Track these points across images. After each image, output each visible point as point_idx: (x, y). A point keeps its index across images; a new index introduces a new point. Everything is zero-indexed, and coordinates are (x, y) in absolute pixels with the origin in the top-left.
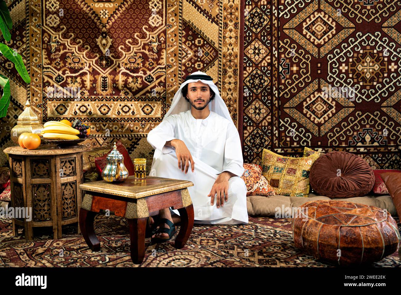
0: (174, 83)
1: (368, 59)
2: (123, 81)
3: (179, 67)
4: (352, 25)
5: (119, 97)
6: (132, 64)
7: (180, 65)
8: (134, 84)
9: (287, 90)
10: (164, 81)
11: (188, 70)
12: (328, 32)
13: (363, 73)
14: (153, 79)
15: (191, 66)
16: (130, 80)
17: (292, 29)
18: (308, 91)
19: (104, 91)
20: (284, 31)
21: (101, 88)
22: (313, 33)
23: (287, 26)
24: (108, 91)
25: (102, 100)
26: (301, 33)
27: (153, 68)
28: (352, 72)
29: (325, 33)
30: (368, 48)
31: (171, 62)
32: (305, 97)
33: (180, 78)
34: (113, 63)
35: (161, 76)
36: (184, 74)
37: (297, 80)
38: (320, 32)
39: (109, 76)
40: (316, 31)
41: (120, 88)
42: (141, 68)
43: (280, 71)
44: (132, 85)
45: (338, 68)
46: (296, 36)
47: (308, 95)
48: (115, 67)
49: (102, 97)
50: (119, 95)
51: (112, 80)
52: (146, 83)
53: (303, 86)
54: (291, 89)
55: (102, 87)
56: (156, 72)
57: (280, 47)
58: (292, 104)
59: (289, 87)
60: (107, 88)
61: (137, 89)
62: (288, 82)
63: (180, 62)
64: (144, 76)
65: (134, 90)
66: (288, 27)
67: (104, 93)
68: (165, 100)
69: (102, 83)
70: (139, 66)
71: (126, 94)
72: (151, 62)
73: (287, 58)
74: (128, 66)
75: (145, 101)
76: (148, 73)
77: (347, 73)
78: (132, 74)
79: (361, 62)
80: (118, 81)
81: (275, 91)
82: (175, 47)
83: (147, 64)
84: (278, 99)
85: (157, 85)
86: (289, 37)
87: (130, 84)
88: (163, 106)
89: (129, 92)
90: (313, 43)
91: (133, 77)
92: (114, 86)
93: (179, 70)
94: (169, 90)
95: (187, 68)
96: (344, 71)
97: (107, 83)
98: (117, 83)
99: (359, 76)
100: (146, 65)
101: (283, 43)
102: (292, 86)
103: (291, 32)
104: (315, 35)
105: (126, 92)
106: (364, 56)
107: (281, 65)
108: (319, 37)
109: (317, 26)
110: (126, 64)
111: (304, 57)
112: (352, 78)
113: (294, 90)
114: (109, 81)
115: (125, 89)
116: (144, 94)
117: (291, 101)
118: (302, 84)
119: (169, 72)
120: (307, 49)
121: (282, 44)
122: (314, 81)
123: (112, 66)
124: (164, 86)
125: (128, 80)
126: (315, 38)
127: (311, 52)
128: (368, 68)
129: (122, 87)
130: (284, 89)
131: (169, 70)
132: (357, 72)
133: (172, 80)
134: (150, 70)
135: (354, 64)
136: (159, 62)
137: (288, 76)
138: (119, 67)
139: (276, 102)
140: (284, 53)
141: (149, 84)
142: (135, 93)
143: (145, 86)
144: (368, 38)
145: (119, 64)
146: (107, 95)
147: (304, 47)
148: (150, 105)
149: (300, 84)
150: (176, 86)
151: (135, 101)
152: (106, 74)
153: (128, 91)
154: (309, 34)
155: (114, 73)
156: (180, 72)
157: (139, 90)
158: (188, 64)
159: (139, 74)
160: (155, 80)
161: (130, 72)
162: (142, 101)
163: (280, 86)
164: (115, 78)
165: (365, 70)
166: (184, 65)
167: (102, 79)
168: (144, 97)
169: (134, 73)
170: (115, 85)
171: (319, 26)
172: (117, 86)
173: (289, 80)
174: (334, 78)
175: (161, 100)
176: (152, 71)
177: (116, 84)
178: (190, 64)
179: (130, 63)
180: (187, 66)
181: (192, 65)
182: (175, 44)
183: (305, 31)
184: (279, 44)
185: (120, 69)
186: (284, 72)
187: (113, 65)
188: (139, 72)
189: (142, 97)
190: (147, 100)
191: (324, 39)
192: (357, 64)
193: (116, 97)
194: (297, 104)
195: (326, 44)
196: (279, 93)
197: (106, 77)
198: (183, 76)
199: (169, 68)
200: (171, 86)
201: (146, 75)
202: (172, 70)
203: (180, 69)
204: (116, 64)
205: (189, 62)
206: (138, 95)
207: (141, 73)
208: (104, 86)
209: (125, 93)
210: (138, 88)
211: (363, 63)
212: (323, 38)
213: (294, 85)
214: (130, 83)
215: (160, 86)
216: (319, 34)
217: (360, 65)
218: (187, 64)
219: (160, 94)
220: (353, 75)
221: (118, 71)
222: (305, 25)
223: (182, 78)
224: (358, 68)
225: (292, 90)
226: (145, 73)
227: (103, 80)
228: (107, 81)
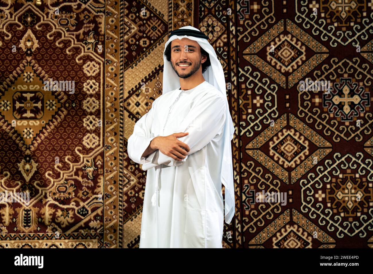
0: (114, 217)
1: (349, 185)
2: (50, 215)
3: (120, 197)
4: (328, 144)
5: (45, 234)
6: (62, 193)
7: (121, 195)
8: (65, 218)
9: (252, 223)
10: (100, 214)
11: (131, 200)
12: (300, 153)
13: (344, 202)
14: (88, 211)
15: (134, 196)
16: (59, 213)
17: (257, 149)
18: (278, 224)
19: (27, 228)
20: (247, 151)
21: (23, 224)
22: (282, 154)
23: (250, 146)
24: (31, 227)
25: (24, 239)
26: (267, 154)
27: (88, 198)
28: (330, 201)
29: (296, 154)
30: (349, 171)
31: (110, 191)
32: (275, 232)
33: (121, 209)
34: (38, 192)
35: (98, 208)
36: (126, 205)
37: (264, 211)
38: (290, 152)
39: (32, 209)
40: (285, 152)
41: (47, 223)
42: (72, 198)
43: (243, 200)
44: (61, 219)
45: (313, 196)
46: (262, 158)
47: (279, 228)
48: (40, 198)
49: (24, 235)
50: (45, 232)
51: (37, 214)
52: (79, 217)
53: (271, 218)
54: (257, 221)
55: (25, 223)
56: (91, 203)
57: (242, 170)
58: (259, 240)
59: (255, 220)
60: (31, 224)
61: (67, 224)
62: (254, 213)
63: (121, 191)
64: (76, 208)
65: (64, 226)
66: (252, 147)
67: (27, 230)
68: (103, 238)
69: (25, 217)
70: (71, 197)
71: (54, 230)
72: (86, 191)
73: (251, 185)
74: (56, 196)
75: (78, 239)
76: (82, 204)
77: (324, 201)
78: (61, 206)
79: (341, 189)
80: (44, 214)
81: (237, 224)
82: (115, 172)
83: (80, 194)
84: (242, 234)
85: (92, 219)
86: (252, 159)
87: (59, 219)
88: (99, 245)
89: (58, 228)
90: (282, 166)
91: (62, 210)
92: (38, 221)
93: (120, 201)
94: (108, 224)
95: (129, 197)
96: (320, 199)
97: (30, 217)
98: (43, 217)
99: (339, 205)
100: (78, 195)
101: (246, 166)
102: (258, 219)
103: (256, 154)
104: (285, 156)
105: (54, 228)
106: (344, 181)
107: (244, 193)
108: (289, 159)
109: (286, 145)
110: (54, 194)
111: (271, 183)
112: (331, 208)
113: (261, 223)
114: (33, 214)
115: (53, 224)
116: (76, 231)
117: (258, 236)
118: (270, 216)
119: (107, 203)
120: (276, 174)
121: (244, 167)
122: (285, 212)
123: (37, 196)
124: (102, 220)
125: (57, 213)
126: (284, 160)
127: (280, 177)
128: (350, 195)
129: (49, 222)
130: (249, 223)
131: (108, 200)
132: (337, 200)
133: (111, 212)
134: (84, 201)
135: (332, 192)
136: (96, 191)
137: (253, 207)
138: (46, 197)
139: (240, 238)
140: (247, 178)
141: (83, 218)
142: (64, 230)
143: (77, 220)
144: (348, 160)
145: (46, 194)
146: (31, 232)
147: (271, 170)
148: (84, 243)
149: (268, 216)
150: (116, 220)
151: (65, 239)
152: (29, 206)
153: (56, 226)
154: (277, 155)
155: (40, 204)
156: (121, 203)
157: (70, 225)
158: (131, 193)
159: (70, 206)
160: (90, 212)
161: (60, 203)
162: (74, 239)
163: (244, 219)
164: (41, 211)
165: (347, 199)
166: (126, 194)
167: (24, 212)
168: (76, 234)
169: (64, 204)
170: (40, 220)
171: (288, 146)
172: (43, 221)
173: (255, 211)
174: (308, 208)
175: (98, 238)
176: (87, 202)
177: (42, 219)
178: (133, 193)
179: (60, 192)
180: (130, 195)
181: (135, 194)
182: (115, 168)
183: (272, 152)
184: (241, 167)
185: (47, 200)
186: (248, 201)
187: (39, 195)
188: (71, 203)
189: (74, 234)
190: (80, 238)
191: (295, 162)
192: (336, 191)
193: (41, 234)
194: (264, 241)
195: (298, 168)
196: (243, 228)
197: (30, 210)
198: (124, 208)
199: (107, 198)
200: (110, 220)
201: (79, 207)
202: (111, 200)
203: (121, 199)
204: (42, 194)
205: (132, 191)
206: (69, 232)
207: (72, 205)
208: (27, 221)
209: (52, 230)
210: (68, 222)
211: (344, 189)
212: (294, 160)
213: (260, 217)
214: (58, 217)
215: (96, 221)
216: (289, 155)
217: (340, 193)
218: (129, 193)
219: (96, 230)
220: (331, 205)
221: (44, 202)
222: (271, 145)
223: (124, 210)
224: (338, 196)
225: (259, 223)
226: (78, 205)
227: (25, 214)
228: (31, 215)
